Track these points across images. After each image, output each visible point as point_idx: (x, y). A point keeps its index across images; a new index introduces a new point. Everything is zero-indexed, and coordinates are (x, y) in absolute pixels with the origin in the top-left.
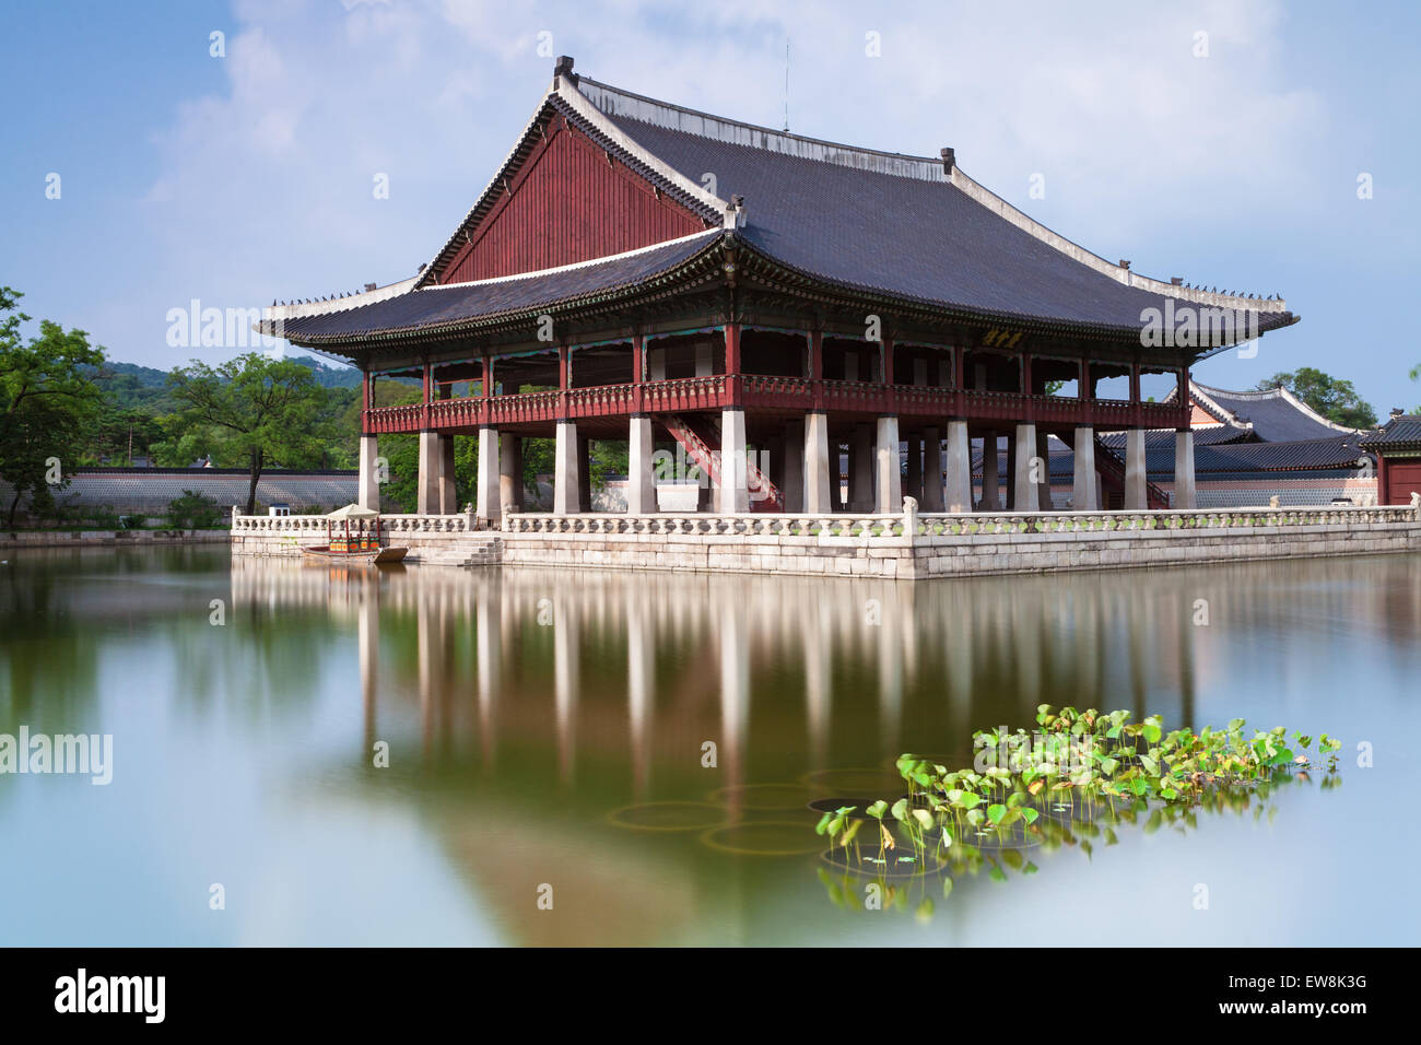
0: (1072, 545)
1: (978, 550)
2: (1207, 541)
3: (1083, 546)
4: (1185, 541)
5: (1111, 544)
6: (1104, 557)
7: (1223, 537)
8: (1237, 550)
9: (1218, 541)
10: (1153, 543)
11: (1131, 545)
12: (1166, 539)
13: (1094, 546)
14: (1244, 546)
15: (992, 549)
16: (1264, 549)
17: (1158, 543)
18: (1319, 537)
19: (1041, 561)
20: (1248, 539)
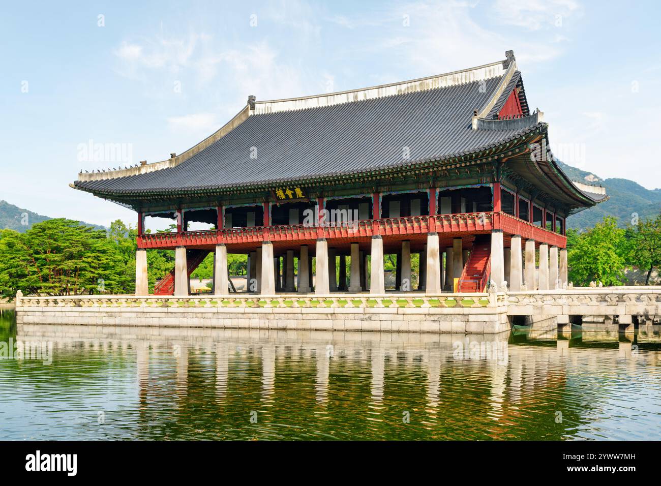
0: (98, 313)
1: (46, 314)
2: (199, 315)
3: (105, 314)
4: (180, 314)
5: (123, 314)
6: (117, 321)
7: (214, 313)
8: (228, 323)
9: (210, 315)
10: (153, 315)
11: (137, 315)
12: (165, 313)
13: (111, 315)
14: (236, 320)
15: (53, 314)
16: (255, 323)
17: (158, 315)
18: (324, 317)
19: (80, 321)
20: (240, 315)
